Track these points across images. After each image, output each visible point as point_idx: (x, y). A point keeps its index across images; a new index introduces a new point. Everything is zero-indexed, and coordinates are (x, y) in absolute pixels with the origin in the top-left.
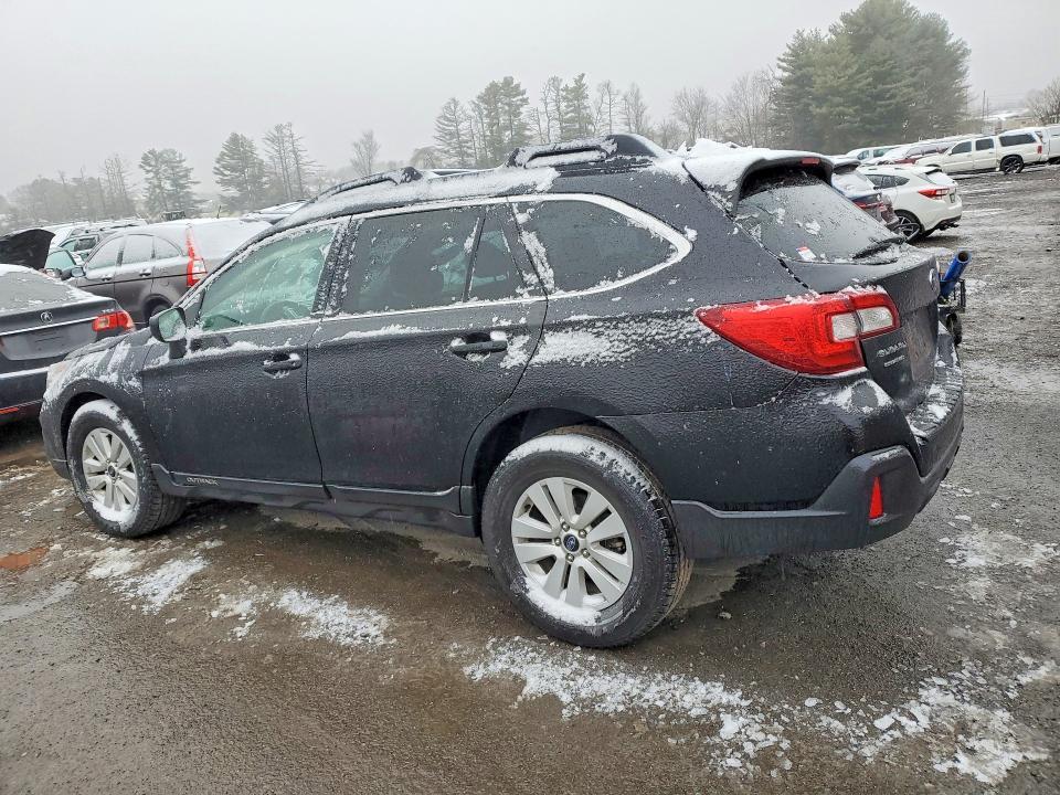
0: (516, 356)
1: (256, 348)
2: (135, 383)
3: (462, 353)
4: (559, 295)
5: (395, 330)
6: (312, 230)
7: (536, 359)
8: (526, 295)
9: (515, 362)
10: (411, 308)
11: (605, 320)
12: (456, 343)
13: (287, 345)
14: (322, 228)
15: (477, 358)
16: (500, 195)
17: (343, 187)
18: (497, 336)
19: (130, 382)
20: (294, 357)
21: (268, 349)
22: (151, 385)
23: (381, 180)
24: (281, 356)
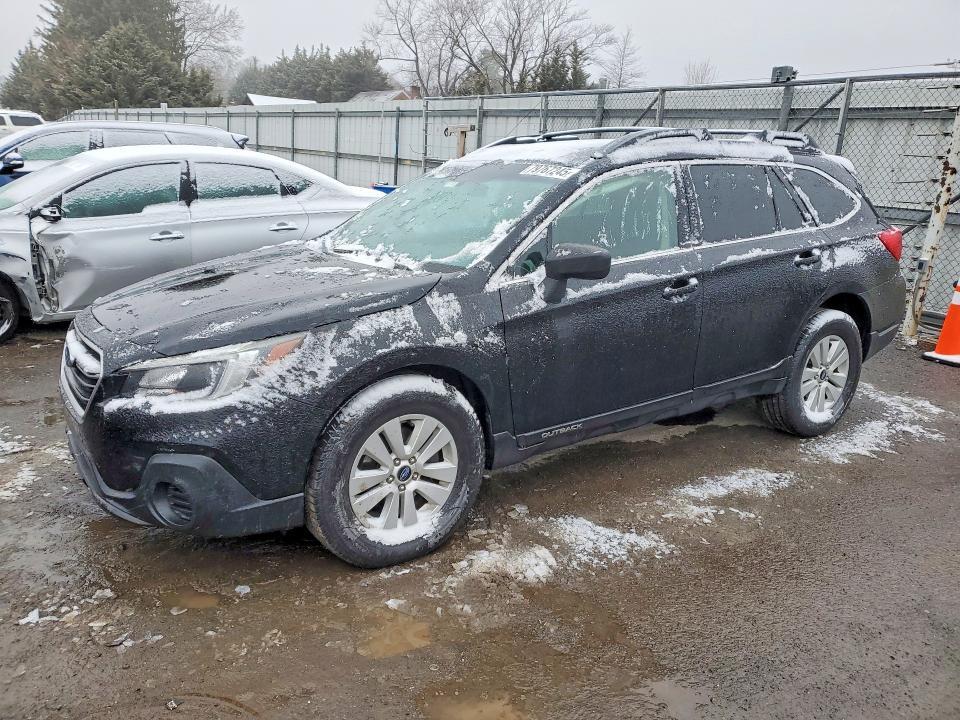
0: (826, 265)
1: (655, 277)
2: (492, 338)
3: (798, 265)
4: (824, 226)
5: (756, 253)
6: (649, 170)
7: (836, 265)
8: (808, 227)
9: (828, 268)
10: (751, 237)
11: (855, 240)
12: (797, 258)
13: (685, 272)
14: (659, 169)
15: (805, 268)
16: (771, 161)
17: (659, 135)
18: (816, 252)
19: (487, 339)
20: (694, 281)
21: (669, 277)
22: (516, 337)
23: (687, 135)
24: (681, 282)
